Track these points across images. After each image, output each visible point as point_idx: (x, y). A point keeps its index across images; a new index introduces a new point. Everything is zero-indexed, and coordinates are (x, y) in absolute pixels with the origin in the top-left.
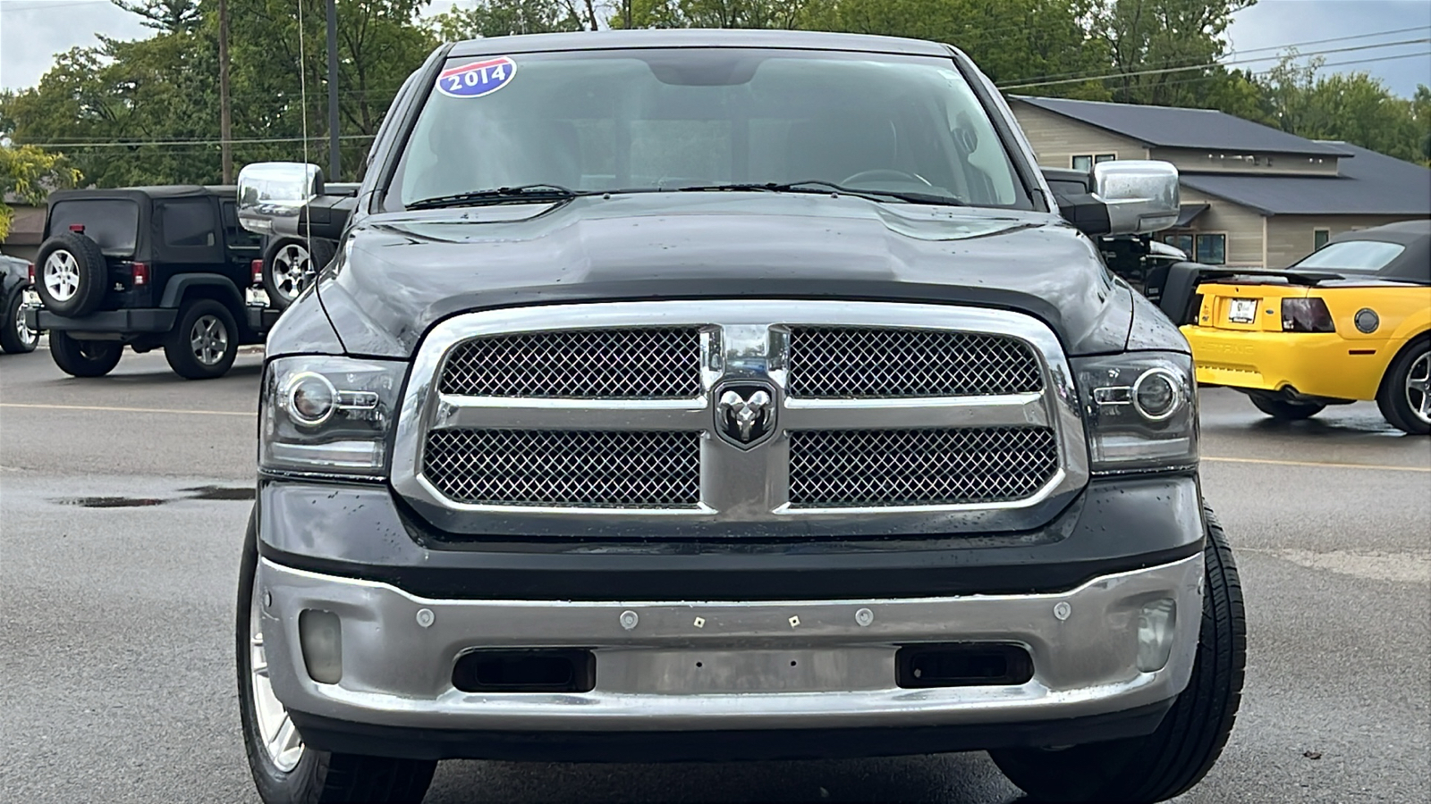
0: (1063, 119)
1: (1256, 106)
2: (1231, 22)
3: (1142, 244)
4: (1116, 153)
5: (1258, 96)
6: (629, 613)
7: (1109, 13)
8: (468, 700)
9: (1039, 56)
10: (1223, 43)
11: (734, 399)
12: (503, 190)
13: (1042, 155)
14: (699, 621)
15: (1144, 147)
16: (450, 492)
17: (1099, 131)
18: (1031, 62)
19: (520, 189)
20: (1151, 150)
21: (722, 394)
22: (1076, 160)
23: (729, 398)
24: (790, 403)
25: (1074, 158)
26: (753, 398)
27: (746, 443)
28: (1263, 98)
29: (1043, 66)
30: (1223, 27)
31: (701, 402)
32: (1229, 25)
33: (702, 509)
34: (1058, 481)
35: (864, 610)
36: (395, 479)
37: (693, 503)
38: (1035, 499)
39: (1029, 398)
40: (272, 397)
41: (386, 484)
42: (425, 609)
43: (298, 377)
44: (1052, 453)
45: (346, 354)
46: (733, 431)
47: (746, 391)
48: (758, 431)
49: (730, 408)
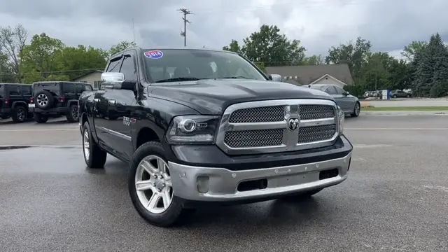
6: (276, 170)
14: (289, 170)
16: (230, 145)
21: (290, 120)
24: (302, 121)
27: (293, 130)
31: (285, 122)
33: (283, 146)
34: (336, 134)
35: (317, 164)
36: (217, 143)
37: (280, 144)
38: (333, 139)
39: (333, 118)
40: (175, 125)
41: (215, 145)
42: (234, 173)
43: (186, 120)
44: (334, 129)
45: (202, 114)
46: (291, 128)
47: (294, 119)
48: (296, 127)
49: (292, 123)
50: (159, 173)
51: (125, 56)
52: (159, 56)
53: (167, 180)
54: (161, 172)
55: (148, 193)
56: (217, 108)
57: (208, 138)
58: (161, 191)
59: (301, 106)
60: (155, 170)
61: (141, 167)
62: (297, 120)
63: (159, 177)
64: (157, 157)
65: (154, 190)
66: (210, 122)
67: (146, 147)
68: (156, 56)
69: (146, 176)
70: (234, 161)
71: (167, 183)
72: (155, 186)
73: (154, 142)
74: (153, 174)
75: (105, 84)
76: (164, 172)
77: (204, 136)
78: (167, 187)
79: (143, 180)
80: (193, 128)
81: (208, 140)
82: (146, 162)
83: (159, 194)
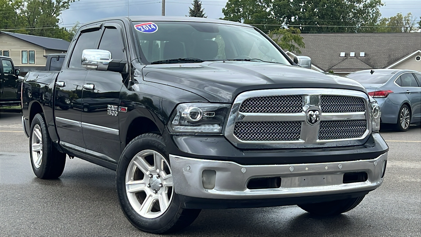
0: (18, 39)
1: (68, 38)
2: (61, 13)
3: (16, 76)
4: (35, 50)
5: (69, 35)
6: (291, 167)
7: (26, 8)
8: (251, 191)
9: (6, 20)
10: (59, 19)
11: (312, 113)
12: (180, 59)
13: (12, 50)
14: (307, 169)
15: (44, 49)
16: (240, 138)
17: (29, 43)
18: (3, 21)
19: (185, 59)
20: (46, 50)
21: (309, 111)
22: (23, 52)
23: (311, 112)
24: (323, 114)
25: (22, 51)
26: (316, 112)
27: (313, 124)
28: (70, 36)
29: (7, 23)
30: (59, 15)
31: (303, 114)
32: (60, 14)
33: (301, 141)
34: (367, 132)
35: (340, 165)
36: (226, 135)
37: (298, 139)
38: (363, 137)
39: (363, 113)
40: (178, 114)
41: (223, 136)
42: (244, 168)
43: (192, 108)
44: (365, 126)
45: (209, 102)
46: (310, 121)
47: (314, 111)
48: (316, 121)
49: (311, 115)
50: (155, 171)
51: (106, 27)
52: (153, 30)
53: (165, 180)
54: (158, 171)
55: (141, 196)
56: (226, 95)
57: (216, 128)
58: (156, 192)
59: (323, 96)
60: (150, 168)
61: (134, 164)
62: (317, 113)
63: (155, 176)
64: (154, 152)
65: (149, 192)
66: (218, 111)
67: (141, 140)
68: (149, 31)
69: (139, 175)
70: (244, 154)
71: (164, 183)
72: (150, 187)
73: (151, 134)
74: (148, 173)
75: (87, 64)
76: (160, 170)
77: (211, 127)
78: (164, 188)
79: (135, 179)
80: (199, 117)
81: (215, 131)
82: (140, 158)
83: (155, 196)
